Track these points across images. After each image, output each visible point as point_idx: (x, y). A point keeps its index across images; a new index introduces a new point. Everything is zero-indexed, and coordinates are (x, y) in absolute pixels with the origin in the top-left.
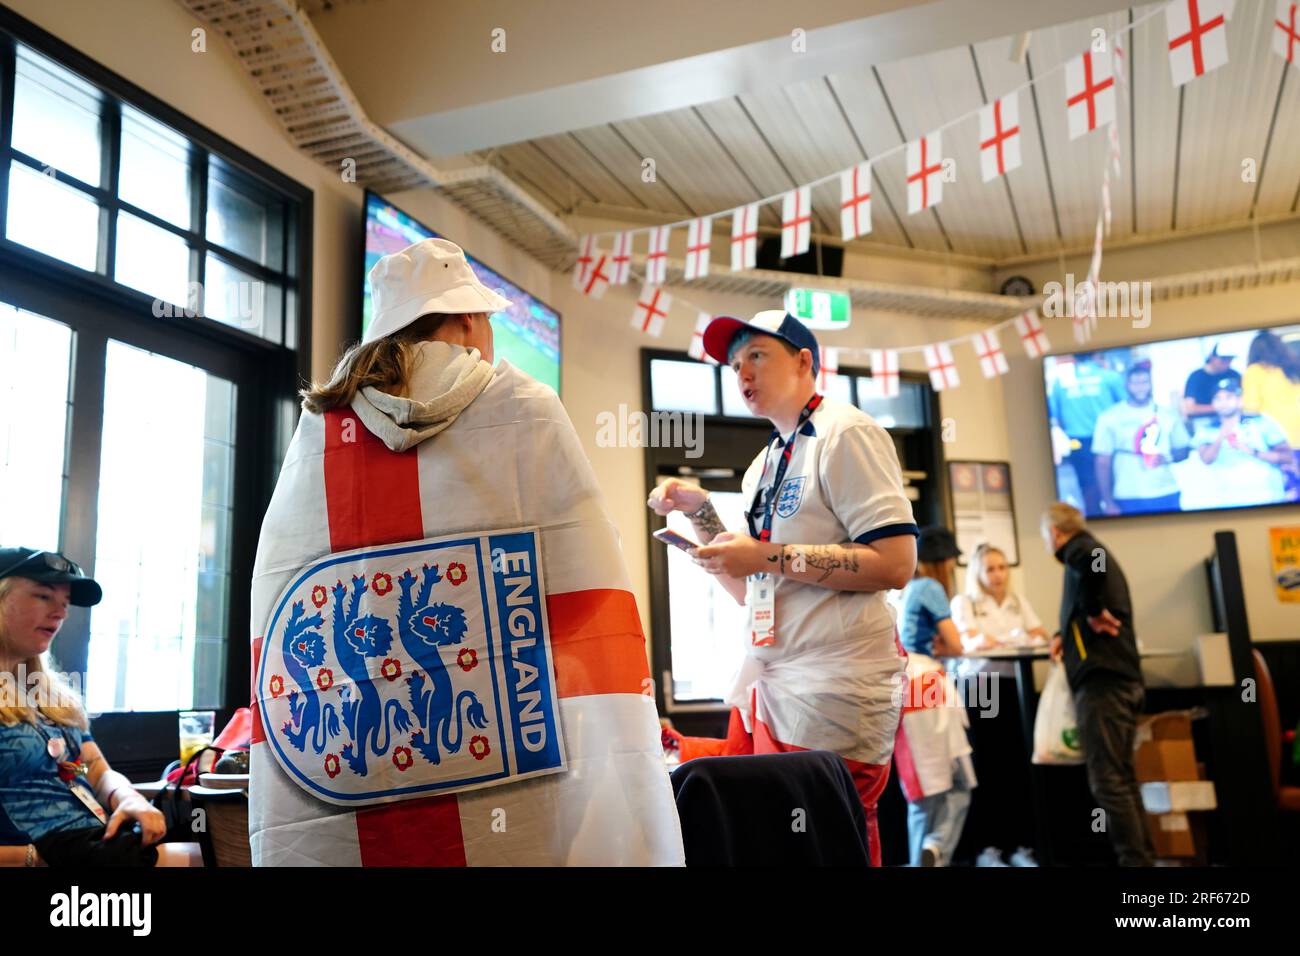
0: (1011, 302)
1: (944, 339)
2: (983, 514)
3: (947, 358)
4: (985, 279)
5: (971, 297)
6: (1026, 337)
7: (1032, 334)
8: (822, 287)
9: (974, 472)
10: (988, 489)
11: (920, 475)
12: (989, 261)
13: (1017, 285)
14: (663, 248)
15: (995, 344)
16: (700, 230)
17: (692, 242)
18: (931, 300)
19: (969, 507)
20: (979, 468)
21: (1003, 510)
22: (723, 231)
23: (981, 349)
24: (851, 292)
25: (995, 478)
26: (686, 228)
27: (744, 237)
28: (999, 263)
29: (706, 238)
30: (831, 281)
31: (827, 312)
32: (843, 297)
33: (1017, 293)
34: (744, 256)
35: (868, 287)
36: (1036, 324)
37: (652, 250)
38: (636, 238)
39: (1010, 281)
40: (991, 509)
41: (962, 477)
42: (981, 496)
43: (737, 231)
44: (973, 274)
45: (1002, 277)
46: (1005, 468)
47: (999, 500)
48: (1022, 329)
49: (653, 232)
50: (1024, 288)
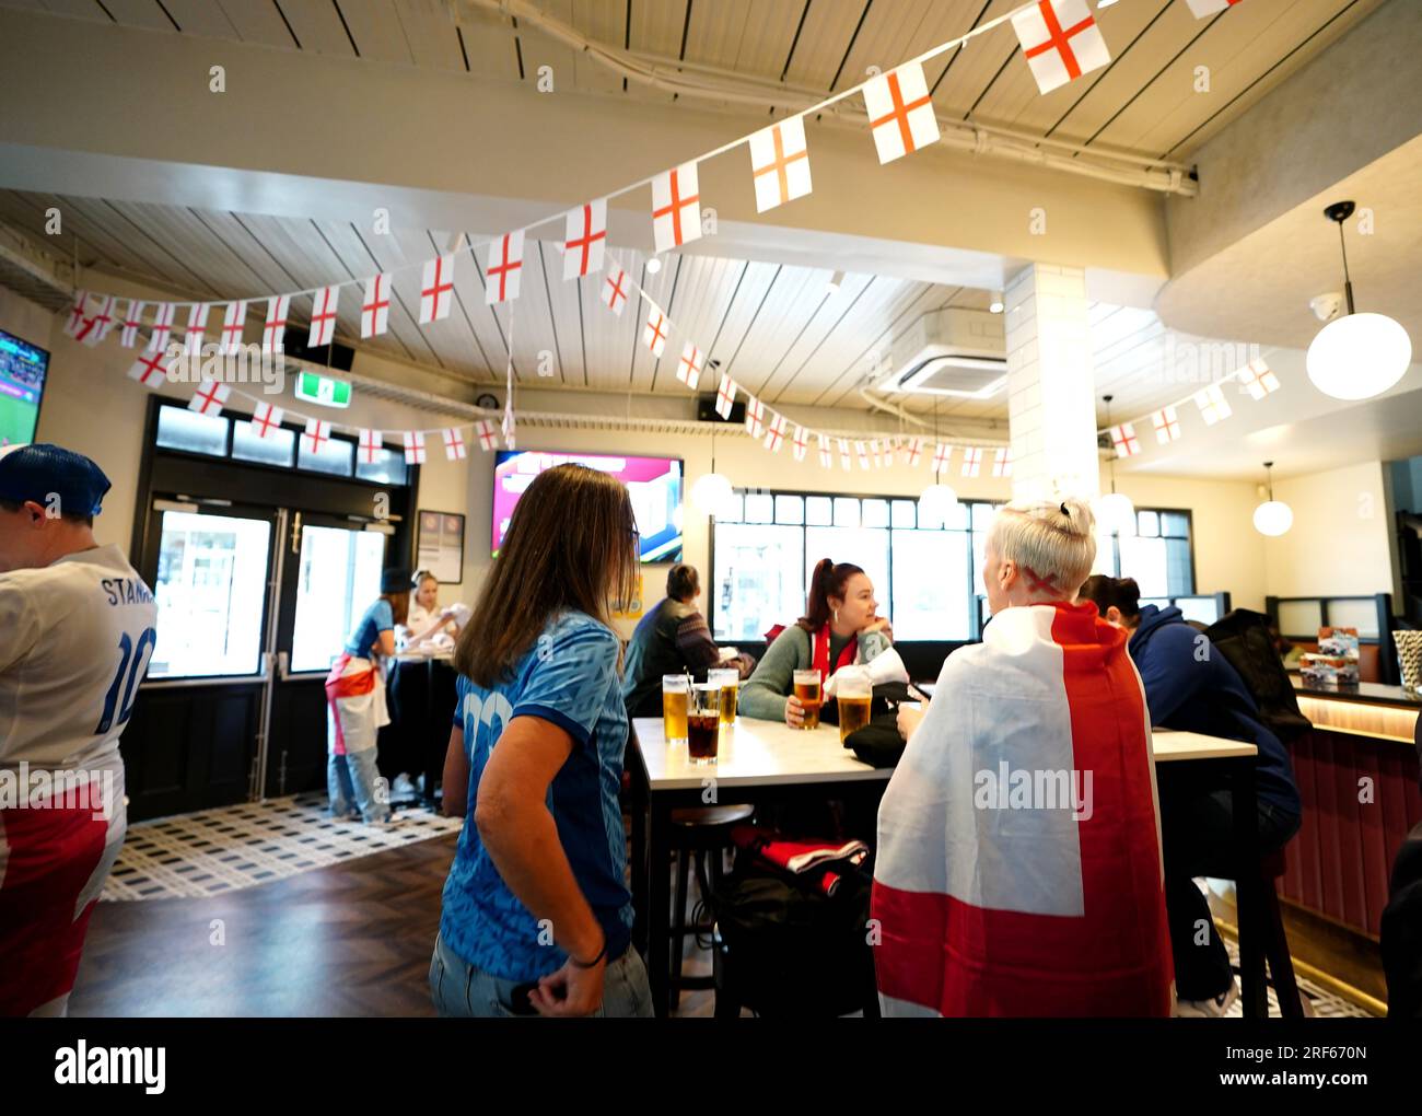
0: (480, 411)
1: (422, 428)
2: (441, 548)
3: (420, 441)
4: (470, 391)
5: (449, 403)
6: (483, 436)
7: (487, 435)
8: (328, 375)
9: (438, 521)
10: (447, 532)
11: (398, 518)
12: (472, 380)
13: (487, 399)
14: (202, 323)
15: (458, 438)
16: (236, 312)
17: (229, 322)
18: (420, 400)
19: (429, 542)
20: (442, 517)
21: (454, 546)
22: (257, 316)
23: (448, 439)
24: (353, 383)
25: (453, 524)
26: (225, 308)
27: (275, 324)
28: (479, 382)
29: (241, 321)
30: (339, 372)
31: (330, 394)
32: (346, 387)
33: (486, 406)
34: (274, 342)
35: (369, 382)
36: (491, 428)
37: (191, 323)
38: (178, 309)
39: (484, 396)
40: (446, 545)
41: (429, 522)
42: (441, 536)
43: (270, 318)
44: (460, 386)
45: (480, 392)
46: (462, 518)
47: (455, 540)
48: (481, 431)
49: (195, 306)
50: (492, 402)
